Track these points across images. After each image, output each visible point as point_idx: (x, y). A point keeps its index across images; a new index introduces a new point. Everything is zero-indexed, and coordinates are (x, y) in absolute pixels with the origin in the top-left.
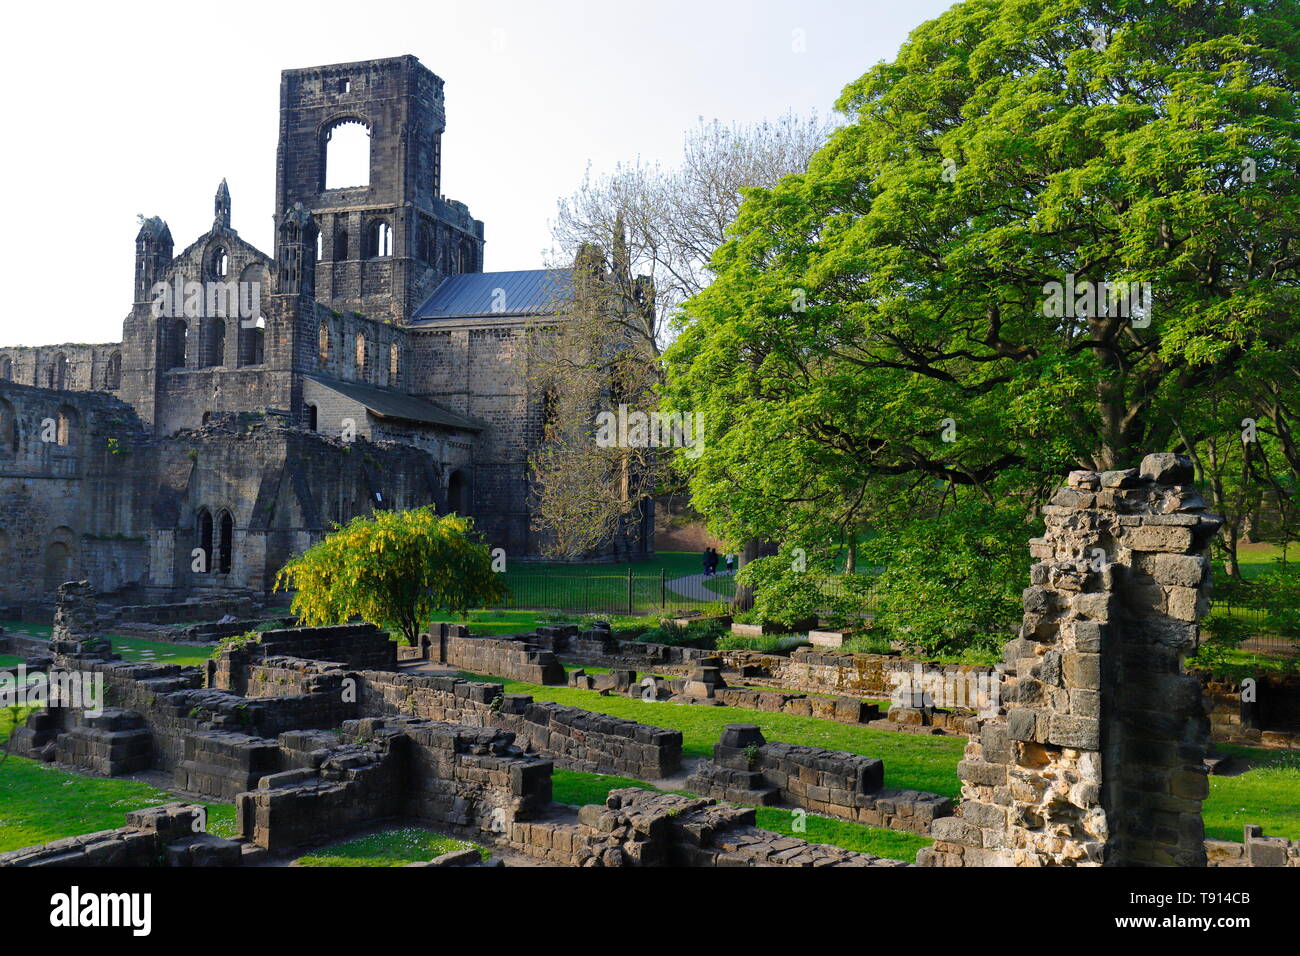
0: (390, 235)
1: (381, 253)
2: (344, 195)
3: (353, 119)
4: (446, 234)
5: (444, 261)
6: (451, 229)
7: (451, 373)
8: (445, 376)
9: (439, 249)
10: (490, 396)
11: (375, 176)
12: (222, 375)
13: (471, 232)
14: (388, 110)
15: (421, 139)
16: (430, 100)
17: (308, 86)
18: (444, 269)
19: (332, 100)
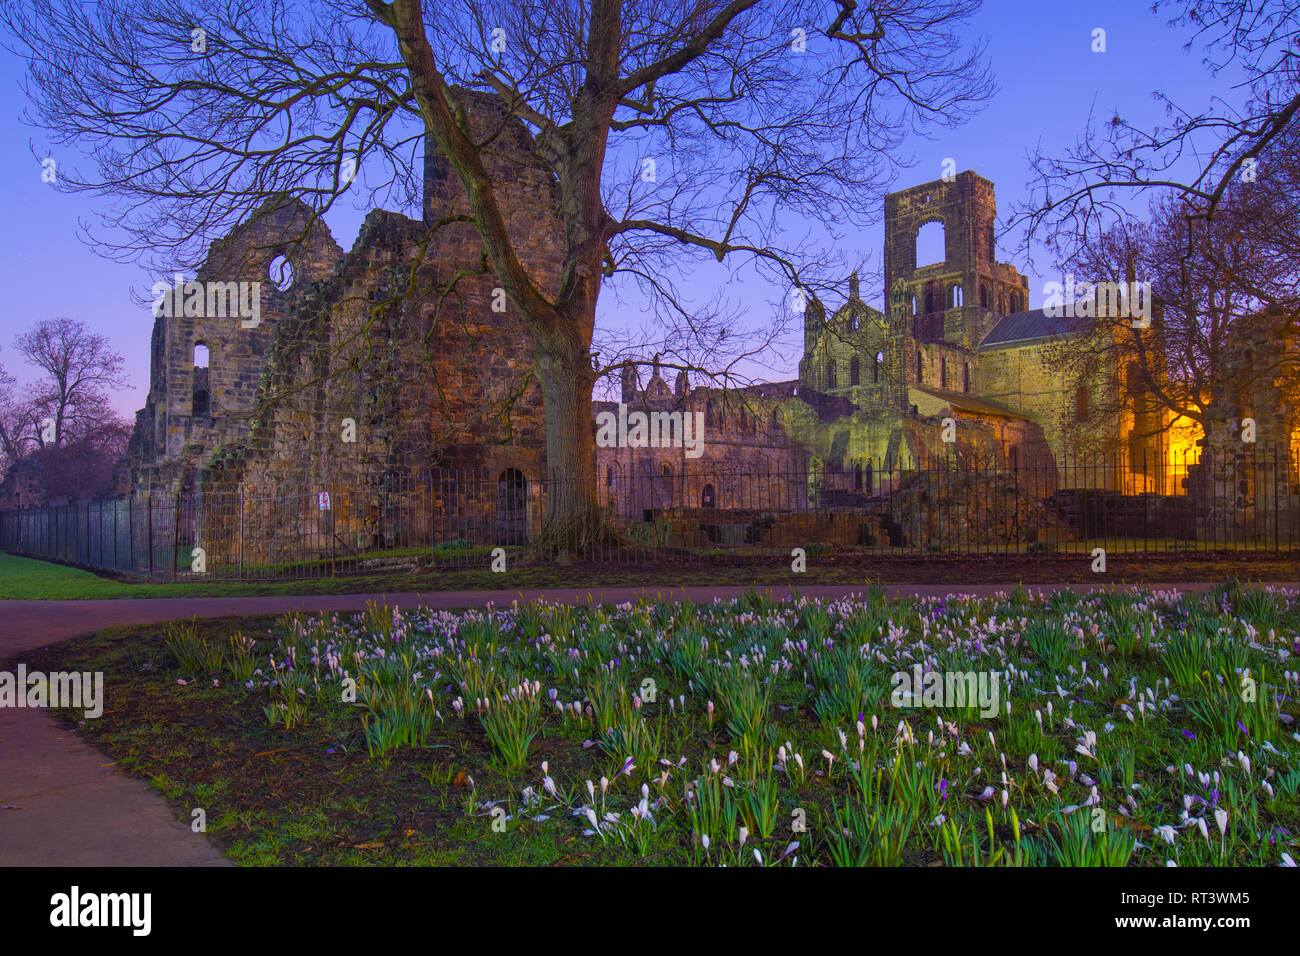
0: (961, 292)
1: (955, 305)
2: (929, 270)
3: (933, 219)
4: (1001, 287)
5: (1000, 306)
6: (1003, 284)
7: (1008, 382)
8: (1004, 383)
9: (996, 298)
10: (1036, 394)
11: (949, 255)
12: (859, 392)
13: (1019, 284)
14: (956, 208)
15: (980, 225)
16: (985, 198)
17: (902, 202)
18: (1000, 312)
19: (919, 209)
